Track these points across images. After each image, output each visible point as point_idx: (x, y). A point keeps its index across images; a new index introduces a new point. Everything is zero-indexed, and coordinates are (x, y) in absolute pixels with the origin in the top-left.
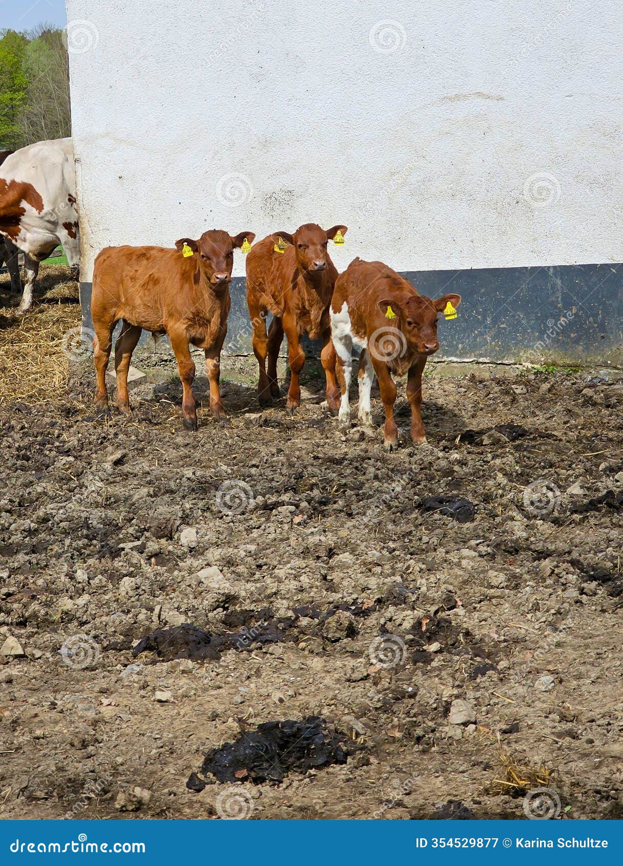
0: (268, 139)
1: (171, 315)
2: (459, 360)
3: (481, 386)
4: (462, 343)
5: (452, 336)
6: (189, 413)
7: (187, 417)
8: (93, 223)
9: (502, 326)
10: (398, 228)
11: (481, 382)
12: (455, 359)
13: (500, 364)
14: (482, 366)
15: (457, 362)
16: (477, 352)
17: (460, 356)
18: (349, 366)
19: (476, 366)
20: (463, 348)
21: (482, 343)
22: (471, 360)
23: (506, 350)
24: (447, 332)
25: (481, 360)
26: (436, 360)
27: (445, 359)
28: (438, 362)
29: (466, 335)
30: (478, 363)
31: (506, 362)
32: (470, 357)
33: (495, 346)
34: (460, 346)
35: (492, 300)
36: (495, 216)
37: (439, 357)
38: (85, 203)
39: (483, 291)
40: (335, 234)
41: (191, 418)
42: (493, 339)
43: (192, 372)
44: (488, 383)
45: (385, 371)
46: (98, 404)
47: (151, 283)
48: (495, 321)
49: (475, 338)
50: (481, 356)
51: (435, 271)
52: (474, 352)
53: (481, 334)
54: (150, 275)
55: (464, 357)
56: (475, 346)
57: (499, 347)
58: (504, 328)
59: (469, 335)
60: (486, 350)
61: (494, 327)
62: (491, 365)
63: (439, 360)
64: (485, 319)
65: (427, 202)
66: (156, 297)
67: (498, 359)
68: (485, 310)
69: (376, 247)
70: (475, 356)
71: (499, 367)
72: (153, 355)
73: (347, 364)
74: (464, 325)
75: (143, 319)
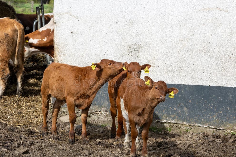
0: (132, 21)
1: (68, 94)
2: (201, 126)
3: (206, 138)
4: (204, 118)
5: (200, 115)
6: (71, 137)
7: (70, 138)
8: (59, 51)
9: (221, 112)
10: (181, 65)
11: (206, 136)
12: (200, 125)
13: (218, 129)
14: (211, 129)
15: (200, 127)
16: (210, 123)
17: (203, 124)
18: (128, 122)
19: (208, 129)
20: (204, 121)
21: (212, 119)
22: (207, 126)
23: (221, 123)
24: (198, 113)
25: (211, 127)
26: (192, 125)
27: (196, 125)
28: (193, 126)
29: (206, 115)
30: (210, 128)
31: (221, 129)
32: (206, 125)
33: (217, 121)
34: (203, 120)
35: (217, 100)
36: (221, 63)
37: (193, 124)
38: (57, 42)
39: (214, 96)
40: (145, 67)
41: (72, 139)
42: (217, 118)
43: (75, 119)
44: (209, 137)
45: (134, 125)
46: (43, 130)
47: (60, 80)
48: (218, 110)
49: (209, 117)
50: (211, 125)
51: (195, 85)
52: (208, 123)
53: (212, 115)
54: (59, 77)
55: (204, 125)
56: (209, 120)
57: (218, 121)
58: (221, 114)
59: (207, 115)
60: (213, 123)
61: (217, 113)
62: (214, 129)
63: (194, 125)
64: (214, 109)
65: (193, 55)
66: (62, 86)
67: (218, 127)
68: (214, 105)
69: (171, 72)
70: (208, 125)
71: (218, 131)
72: (79, 112)
73: (127, 121)
74: (205, 110)
75: (57, 95)
